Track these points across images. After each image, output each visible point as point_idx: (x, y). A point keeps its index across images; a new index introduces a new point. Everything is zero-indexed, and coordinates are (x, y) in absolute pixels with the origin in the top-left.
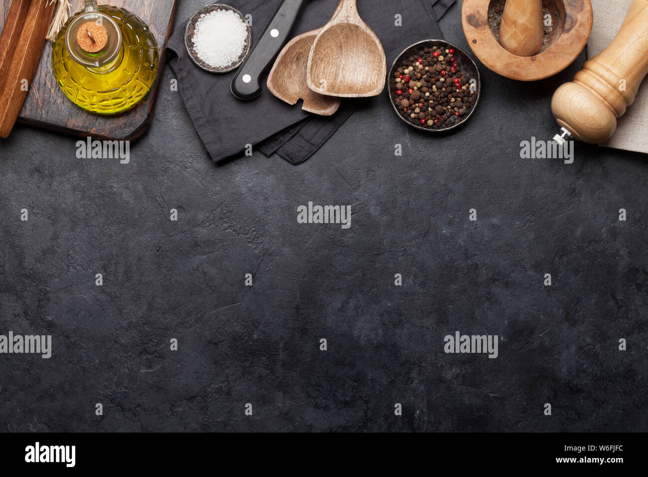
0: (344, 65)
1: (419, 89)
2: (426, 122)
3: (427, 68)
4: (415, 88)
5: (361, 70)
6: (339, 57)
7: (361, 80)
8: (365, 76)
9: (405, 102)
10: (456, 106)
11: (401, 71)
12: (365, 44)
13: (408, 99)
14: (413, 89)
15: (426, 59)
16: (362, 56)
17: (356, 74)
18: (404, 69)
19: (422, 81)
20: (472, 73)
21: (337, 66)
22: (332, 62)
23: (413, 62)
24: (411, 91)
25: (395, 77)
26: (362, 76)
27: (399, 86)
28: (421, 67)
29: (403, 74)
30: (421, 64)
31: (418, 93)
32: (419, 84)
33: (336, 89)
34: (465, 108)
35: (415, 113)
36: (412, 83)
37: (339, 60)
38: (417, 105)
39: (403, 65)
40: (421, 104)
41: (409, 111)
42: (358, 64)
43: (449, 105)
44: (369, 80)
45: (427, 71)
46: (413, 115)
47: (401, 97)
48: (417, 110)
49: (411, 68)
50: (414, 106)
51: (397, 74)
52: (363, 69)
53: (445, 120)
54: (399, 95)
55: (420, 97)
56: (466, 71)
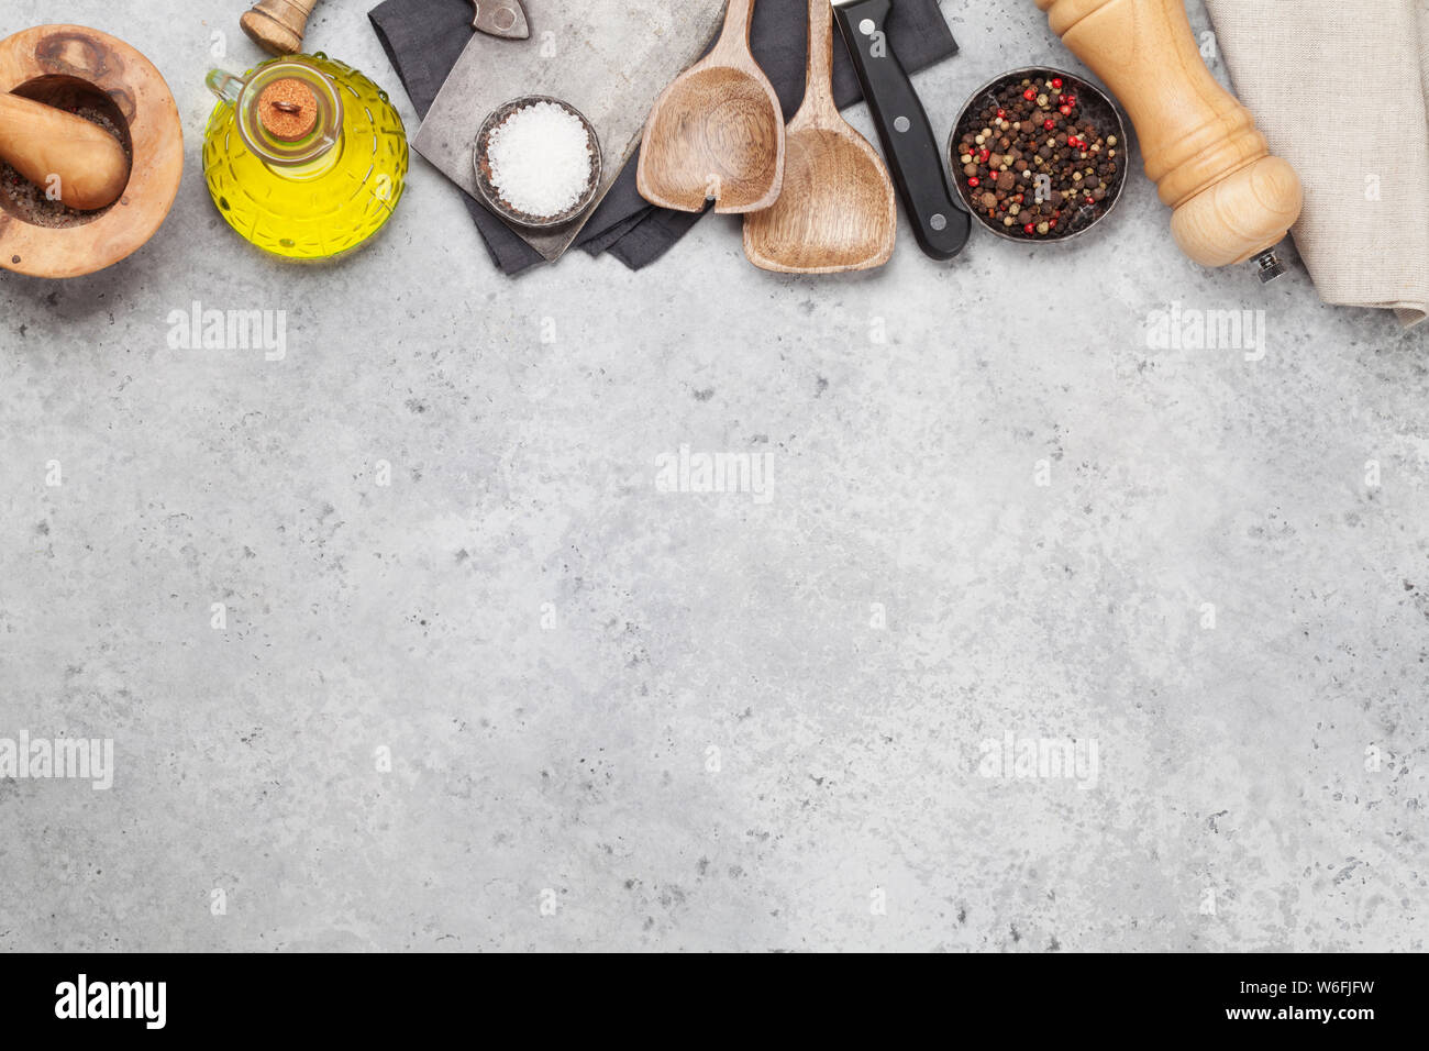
0: (815, 209)
1: (1012, 168)
2: (1035, 228)
3: (1017, 125)
4: (1004, 168)
5: (849, 217)
6: (805, 196)
7: (850, 236)
8: (857, 229)
9: (990, 200)
10: (1086, 187)
11: (969, 141)
12: (854, 166)
13: (994, 191)
14: (998, 170)
15: (1011, 108)
16: (849, 189)
17: (839, 226)
18: (975, 136)
19: (1013, 150)
20: (1105, 119)
21: (802, 211)
22: (792, 205)
23: (989, 120)
24: (994, 174)
25: (960, 155)
26: (851, 230)
27: (971, 170)
28: (1005, 125)
29: (974, 146)
30: (1004, 119)
31: (1012, 176)
32: (1009, 159)
33: (802, 258)
34: (1103, 185)
35: (1012, 216)
36: (995, 160)
37: (806, 200)
38: (1012, 199)
39: (971, 130)
40: (1019, 197)
41: (1000, 214)
42: (843, 204)
43: (1071, 186)
44: (865, 236)
45: (1020, 131)
46: (1008, 221)
47: (978, 191)
48: (1014, 209)
49: (987, 132)
50: (1006, 202)
51: (963, 147)
52: (852, 216)
53: (1071, 218)
54: (974, 188)
55: (1017, 183)
56: (1094, 118)
